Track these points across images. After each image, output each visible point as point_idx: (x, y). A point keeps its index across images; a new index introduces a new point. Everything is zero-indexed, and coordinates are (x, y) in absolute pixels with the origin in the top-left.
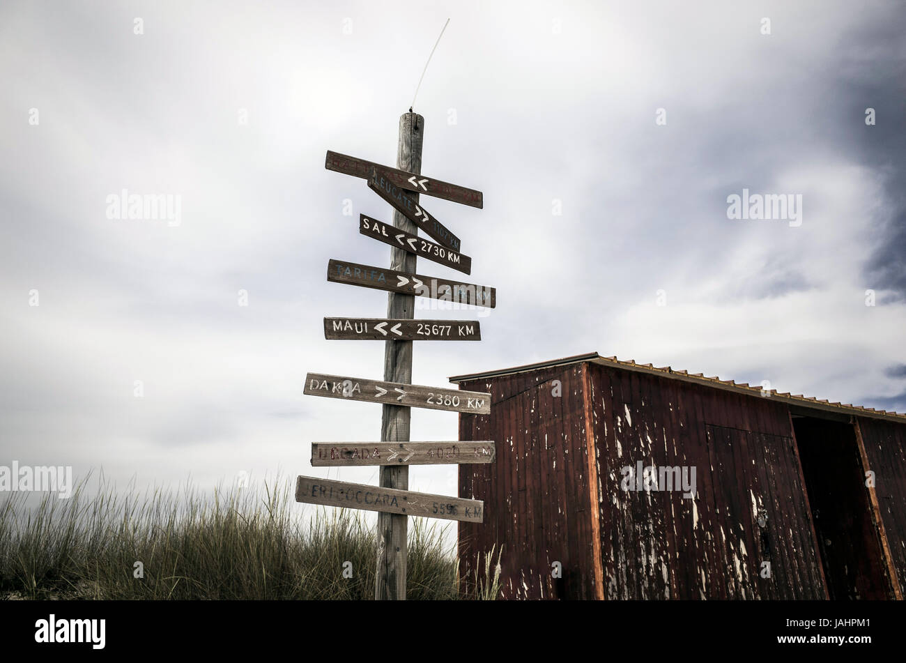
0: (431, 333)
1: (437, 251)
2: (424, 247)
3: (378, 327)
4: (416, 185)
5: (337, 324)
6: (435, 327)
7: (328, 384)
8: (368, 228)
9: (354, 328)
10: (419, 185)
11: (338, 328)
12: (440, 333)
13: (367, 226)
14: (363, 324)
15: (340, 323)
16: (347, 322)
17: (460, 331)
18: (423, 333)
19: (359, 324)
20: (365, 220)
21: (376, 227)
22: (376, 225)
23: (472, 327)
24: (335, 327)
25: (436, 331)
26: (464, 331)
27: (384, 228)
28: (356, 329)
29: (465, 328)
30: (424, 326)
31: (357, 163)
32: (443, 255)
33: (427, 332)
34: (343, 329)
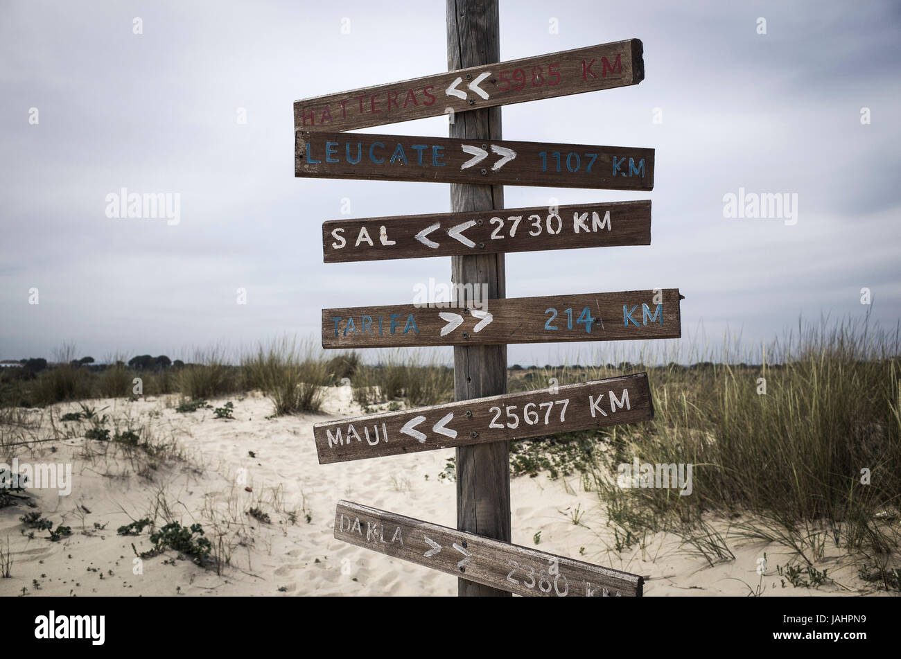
0: (522, 422)
1: (537, 224)
2: (498, 230)
3: (408, 429)
4: (463, 95)
5: (334, 433)
6: (530, 409)
7: (361, 525)
8: (343, 245)
9: (363, 436)
10: (470, 93)
11: (336, 442)
12: (542, 418)
13: (339, 243)
14: (380, 427)
15: (339, 432)
16: (351, 428)
17: (594, 406)
18: (501, 426)
19: (371, 428)
20: (334, 233)
21: (364, 236)
22: (364, 231)
23: (625, 392)
24: (332, 440)
25: (532, 418)
26: (605, 405)
27: (383, 230)
28: (368, 438)
29: (607, 397)
30: (503, 409)
31: (344, 102)
32: (555, 229)
33: (512, 420)
34: (345, 442)
